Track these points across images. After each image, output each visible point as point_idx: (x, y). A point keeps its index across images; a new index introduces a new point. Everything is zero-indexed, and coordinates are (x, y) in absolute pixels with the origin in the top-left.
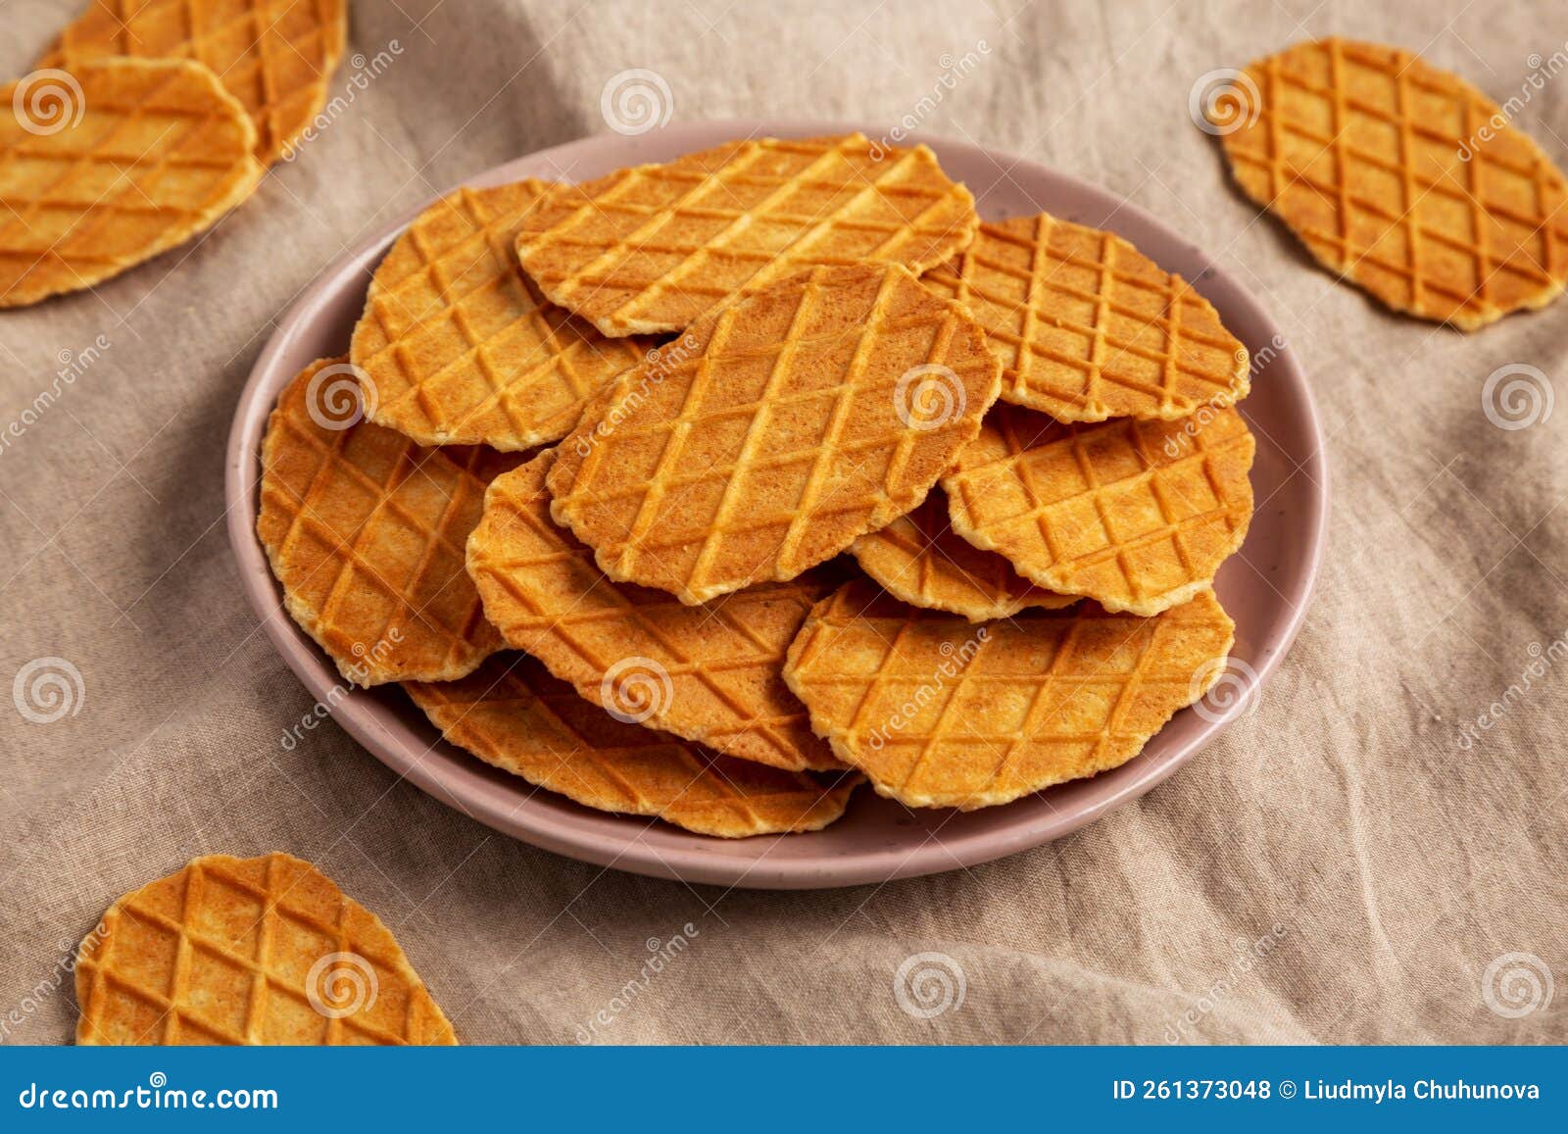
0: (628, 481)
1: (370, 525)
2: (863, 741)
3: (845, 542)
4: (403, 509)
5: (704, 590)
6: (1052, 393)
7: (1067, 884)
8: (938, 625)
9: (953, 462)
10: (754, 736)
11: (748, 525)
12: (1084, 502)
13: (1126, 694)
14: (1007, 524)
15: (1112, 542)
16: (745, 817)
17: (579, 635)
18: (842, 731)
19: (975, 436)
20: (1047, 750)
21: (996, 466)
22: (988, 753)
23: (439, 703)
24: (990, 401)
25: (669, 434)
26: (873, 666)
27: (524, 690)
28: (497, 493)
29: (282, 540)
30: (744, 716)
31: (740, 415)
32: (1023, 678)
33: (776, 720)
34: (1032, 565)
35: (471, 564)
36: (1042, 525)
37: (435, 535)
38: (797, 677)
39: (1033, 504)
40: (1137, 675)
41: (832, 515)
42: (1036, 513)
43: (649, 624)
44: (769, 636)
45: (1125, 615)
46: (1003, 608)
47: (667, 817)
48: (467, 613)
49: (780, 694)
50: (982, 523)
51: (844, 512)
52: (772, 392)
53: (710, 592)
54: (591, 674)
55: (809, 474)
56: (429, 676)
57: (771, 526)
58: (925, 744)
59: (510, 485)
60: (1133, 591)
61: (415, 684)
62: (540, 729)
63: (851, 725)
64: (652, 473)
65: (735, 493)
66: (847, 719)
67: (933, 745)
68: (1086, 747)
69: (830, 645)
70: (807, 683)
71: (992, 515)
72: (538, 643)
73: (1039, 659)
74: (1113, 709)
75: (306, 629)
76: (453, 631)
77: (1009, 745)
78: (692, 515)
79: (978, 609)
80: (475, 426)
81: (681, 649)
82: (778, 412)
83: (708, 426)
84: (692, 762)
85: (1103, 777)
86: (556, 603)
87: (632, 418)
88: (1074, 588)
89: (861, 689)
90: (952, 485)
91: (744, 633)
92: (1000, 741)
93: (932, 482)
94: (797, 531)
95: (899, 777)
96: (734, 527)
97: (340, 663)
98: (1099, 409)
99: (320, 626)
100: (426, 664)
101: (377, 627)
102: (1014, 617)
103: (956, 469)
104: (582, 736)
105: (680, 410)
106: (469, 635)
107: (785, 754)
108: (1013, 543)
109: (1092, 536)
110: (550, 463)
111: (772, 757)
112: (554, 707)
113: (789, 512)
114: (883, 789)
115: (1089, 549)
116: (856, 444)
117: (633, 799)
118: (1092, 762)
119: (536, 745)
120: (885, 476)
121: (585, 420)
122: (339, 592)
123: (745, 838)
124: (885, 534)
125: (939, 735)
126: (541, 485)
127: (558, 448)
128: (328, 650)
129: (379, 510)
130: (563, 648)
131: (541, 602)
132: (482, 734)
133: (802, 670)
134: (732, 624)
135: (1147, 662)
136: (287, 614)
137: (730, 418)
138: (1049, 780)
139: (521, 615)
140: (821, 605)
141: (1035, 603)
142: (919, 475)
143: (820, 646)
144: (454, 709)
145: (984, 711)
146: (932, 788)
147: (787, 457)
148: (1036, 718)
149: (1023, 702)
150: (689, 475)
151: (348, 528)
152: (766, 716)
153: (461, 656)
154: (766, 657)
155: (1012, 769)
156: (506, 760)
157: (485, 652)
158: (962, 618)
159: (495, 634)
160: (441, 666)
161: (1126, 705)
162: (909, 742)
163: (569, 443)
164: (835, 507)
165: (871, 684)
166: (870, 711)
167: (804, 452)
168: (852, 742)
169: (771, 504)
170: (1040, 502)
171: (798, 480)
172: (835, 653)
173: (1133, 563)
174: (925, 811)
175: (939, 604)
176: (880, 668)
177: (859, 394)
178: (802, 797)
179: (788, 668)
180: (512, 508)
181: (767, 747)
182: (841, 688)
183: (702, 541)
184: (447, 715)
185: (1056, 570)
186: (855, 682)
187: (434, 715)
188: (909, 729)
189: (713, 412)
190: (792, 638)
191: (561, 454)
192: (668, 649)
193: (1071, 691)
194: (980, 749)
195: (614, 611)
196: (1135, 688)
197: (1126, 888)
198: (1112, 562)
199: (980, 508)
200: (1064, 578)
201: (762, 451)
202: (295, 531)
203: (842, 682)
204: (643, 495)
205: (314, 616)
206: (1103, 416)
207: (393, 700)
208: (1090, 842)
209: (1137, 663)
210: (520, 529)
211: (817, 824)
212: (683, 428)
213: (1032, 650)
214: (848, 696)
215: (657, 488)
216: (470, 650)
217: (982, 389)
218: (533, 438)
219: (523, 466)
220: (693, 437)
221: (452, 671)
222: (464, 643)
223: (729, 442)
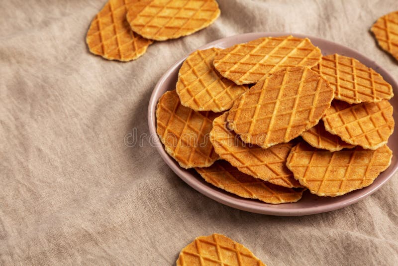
0: (247, 119)
1: (184, 130)
2: (307, 181)
3: (301, 133)
4: (192, 126)
5: (267, 145)
6: (347, 97)
7: (355, 214)
8: (322, 152)
9: (324, 114)
10: (280, 179)
11: (277, 129)
12: (355, 123)
13: (368, 169)
14: (339, 129)
15: (363, 132)
16: (279, 199)
17: (238, 156)
18: (302, 178)
19: (329, 107)
20: (351, 182)
21: (334, 114)
22: (337, 184)
23: (203, 172)
24: (332, 99)
25: (256, 108)
26: (307, 162)
27: (223, 169)
28: (216, 122)
29: (163, 134)
30: (277, 175)
31: (273, 103)
32: (344, 165)
33: (285, 176)
34: (345, 138)
35: (211, 140)
36: (347, 128)
37: (200, 133)
38: (290, 166)
39: (344, 123)
40: (370, 164)
41: (296, 127)
42: (345, 125)
43: (254, 153)
44: (282, 156)
45: (368, 150)
46: (338, 148)
47: (260, 199)
48: (209, 151)
49: (286, 169)
50: (333, 128)
51: (299, 126)
52: (280, 97)
53: (269, 145)
54: (241, 165)
55: (290, 116)
56: (202, 166)
57: (282, 129)
58: (322, 181)
59: (218, 120)
60: (370, 144)
61: (198, 168)
62: (228, 178)
63: (304, 177)
64: (252, 117)
65: (273, 122)
66: (303, 176)
67: (324, 181)
68: (360, 182)
69: (297, 158)
70: (292, 167)
71: (334, 126)
72: (228, 158)
73: (347, 160)
74: (365, 172)
75: (171, 155)
76: (207, 155)
77: (342, 181)
78: (263, 127)
79: (332, 149)
80: (208, 106)
81: (261, 159)
82: (281, 102)
83: (264, 106)
84: (265, 186)
85: (364, 189)
86: (232, 149)
87: (246, 104)
88: (356, 143)
89: (305, 168)
90: (324, 119)
91: (275, 155)
92: (339, 180)
93: (320, 119)
94: (289, 130)
95: (316, 189)
96: (273, 130)
97: (180, 163)
98: (359, 100)
99: (174, 155)
100: (201, 163)
101: (188, 154)
102: (341, 150)
103: (325, 115)
104: (238, 180)
105: (258, 102)
106: (211, 156)
107: (288, 184)
108: (341, 133)
109: (358, 131)
110: (227, 115)
111: (285, 185)
112: (231, 173)
113: (286, 126)
114: (313, 192)
115: (358, 134)
116: (301, 109)
117: (252, 195)
118: (362, 185)
119: (227, 182)
120: (309, 117)
121: (235, 105)
122: (178, 147)
123: (278, 204)
124: (309, 131)
125: (325, 179)
126: (226, 120)
127: (229, 111)
128: (177, 160)
129: (186, 127)
130: (234, 159)
131: (228, 148)
132: (214, 179)
133: (291, 164)
134: (273, 153)
135: (373, 161)
136: (166, 152)
137: (270, 104)
138: (352, 189)
139: (223, 151)
140: (294, 148)
141: (346, 147)
142: (317, 117)
143: (294, 158)
144: (208, 174)
145: (335, 173)
146: (324, 192)
147: (284, 113)
148: (347, 175)
149: (344, 171)
150: (261, 118)
151: (178, 131)
152: (283, 175)
153: (209, 161)
154: (281, 161)
155: (343, 187)
156: (221, 186)
157: (215, 160)
158: (329, 151)
159: (218, 156)
160: (204, 164)
161: (368, 171)
162: (319, 181)
163: (232, 110)
164: (298, 124)
165: (308, 167)
166: (308, 173)
167: (288, 112)
168: (305, 181)
169: (281, 124)
170: (345, 123)
171: (288, 118)
172: (298, 159)
173: (369, 137)
174: (323, 197)
175: (323, 148)
176: (309, 163)
177: (300, 98)
178: (292, 194)
179: (287, 163)
180: (219, 126)
181: (283, 182)
182: (300, 168)
183: (266, 133)
184: (206, 175)
185: (352, 139)
186: (304, 167)
187: (203, 175)
188: (318, 178)
189: (266, 102)
190: (287, 156)
191: (230, 113)
192: (258, 159)
193: (355, 168)
194: (335, 182)
195: (245, 150)
196: (370, 167)
197: (369, 215)
198: (364, 137)
199: (332, 124)
200: (353, 141)
201: (278, 112)
202: (166, 132)
203: (301, 167)
204: (251, 122)
205: (173, 152)
206: (360, 102)
207: (193, 172)
208: (360, 204)
209: (370, 161)
210: (221, 131)
211: (296, 201)
212: (259, 106)
213: (344, 159)
214: (302, 170)
215: (254, 120)
216: (211, 160)
217: (330, 96)
218: (223, 109)
219: (221, 116)
220: (261, 108)
221: (207, 165)
222: (210, 158)
223: (270, 109)
